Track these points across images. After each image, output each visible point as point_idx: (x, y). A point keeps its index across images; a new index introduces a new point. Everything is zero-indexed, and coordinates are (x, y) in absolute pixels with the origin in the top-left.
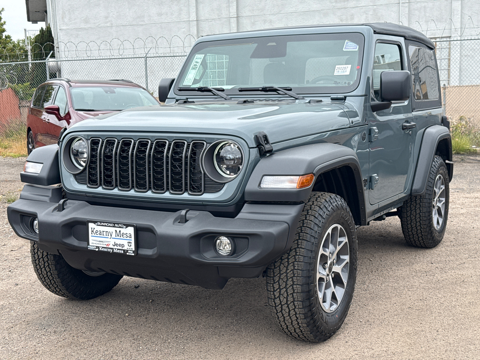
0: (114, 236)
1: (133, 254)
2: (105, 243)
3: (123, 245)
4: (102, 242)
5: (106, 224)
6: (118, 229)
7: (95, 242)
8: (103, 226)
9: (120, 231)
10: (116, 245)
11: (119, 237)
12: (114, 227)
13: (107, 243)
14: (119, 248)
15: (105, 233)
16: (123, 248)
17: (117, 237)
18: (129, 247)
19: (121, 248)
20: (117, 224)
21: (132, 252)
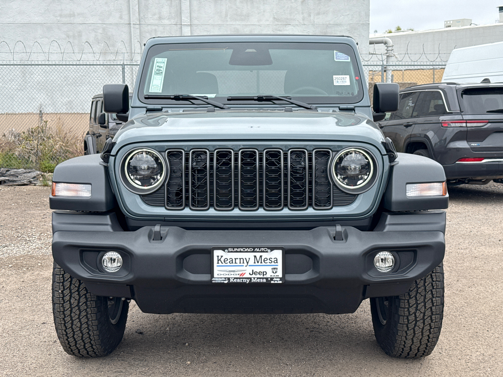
0: (251, 262)
1: (281, 282)
2: (237, 273)
3: (264, 273)
4: (234, 271)
5: (242, 250)
6: (258, 255)
7: (222, 273)
8: (237, 252)
9: (261, 256)
10: (254, 273)
11: (259, 264)
12: (253, 252)
13: (241, 273)
14: (258, 276)
15: (238, 261)
16: (265, 276)
17: (257, 264)
18: (273, 274)
19: (262, 276)
20: (257, 248)
21: (279, 279)
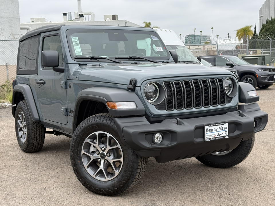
0: (218, 130)
1: (228, 137)
2: (213, 136)
3: (222, 134)
4: (212, 135)
5: (215, 125)
7: (208, 136)
8: (213, 126)
9: (221, 127)
10: (219, 135)
11: (221, 130)
12: (219, 125)
13: (214, 135)
14: (220, 136)
15: (213, 130)
16: (223, 136)
17: (220, 130)
18: (225, 134)
19: (221, 136)
20: (220, 123)
21: (227, 136)
